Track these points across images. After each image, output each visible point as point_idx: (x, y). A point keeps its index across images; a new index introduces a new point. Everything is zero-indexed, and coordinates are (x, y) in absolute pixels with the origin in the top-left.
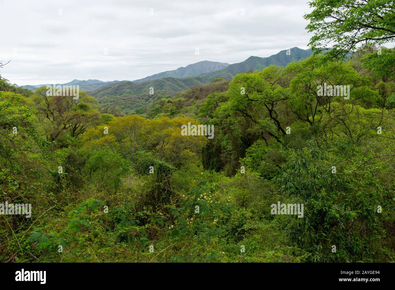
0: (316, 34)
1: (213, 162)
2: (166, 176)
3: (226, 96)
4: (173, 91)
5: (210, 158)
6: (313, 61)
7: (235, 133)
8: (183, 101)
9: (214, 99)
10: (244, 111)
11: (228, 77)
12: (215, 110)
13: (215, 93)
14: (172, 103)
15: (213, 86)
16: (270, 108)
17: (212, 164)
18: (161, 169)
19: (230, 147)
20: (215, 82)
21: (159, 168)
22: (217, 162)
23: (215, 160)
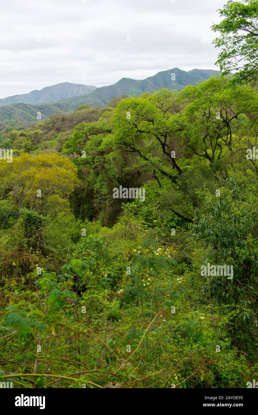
0: (224, 50)
1: (84, 209)
2: (37, 228)
3: (98, 127)
4: (26, 121)
5: (79, 205)
6: (214, 84)
7: (111, 174)
8: (41, 134)
9: (83, 131)
10: (131, 145)
11: (95, 104)
12: (84, 144)
13: (84, 123)
14: (26, 136)
15: (78, 115)
16: (163, 141)
17: (83, 212)
18: (30, 221)
19: (105, 190)
20: (80, 110)
21: (28, 219)
22: (89, 209)
23: (86, 207)
